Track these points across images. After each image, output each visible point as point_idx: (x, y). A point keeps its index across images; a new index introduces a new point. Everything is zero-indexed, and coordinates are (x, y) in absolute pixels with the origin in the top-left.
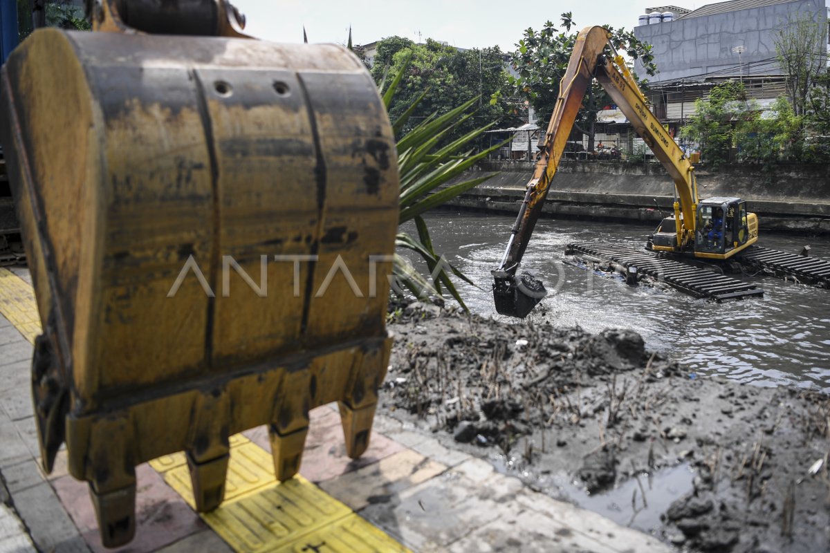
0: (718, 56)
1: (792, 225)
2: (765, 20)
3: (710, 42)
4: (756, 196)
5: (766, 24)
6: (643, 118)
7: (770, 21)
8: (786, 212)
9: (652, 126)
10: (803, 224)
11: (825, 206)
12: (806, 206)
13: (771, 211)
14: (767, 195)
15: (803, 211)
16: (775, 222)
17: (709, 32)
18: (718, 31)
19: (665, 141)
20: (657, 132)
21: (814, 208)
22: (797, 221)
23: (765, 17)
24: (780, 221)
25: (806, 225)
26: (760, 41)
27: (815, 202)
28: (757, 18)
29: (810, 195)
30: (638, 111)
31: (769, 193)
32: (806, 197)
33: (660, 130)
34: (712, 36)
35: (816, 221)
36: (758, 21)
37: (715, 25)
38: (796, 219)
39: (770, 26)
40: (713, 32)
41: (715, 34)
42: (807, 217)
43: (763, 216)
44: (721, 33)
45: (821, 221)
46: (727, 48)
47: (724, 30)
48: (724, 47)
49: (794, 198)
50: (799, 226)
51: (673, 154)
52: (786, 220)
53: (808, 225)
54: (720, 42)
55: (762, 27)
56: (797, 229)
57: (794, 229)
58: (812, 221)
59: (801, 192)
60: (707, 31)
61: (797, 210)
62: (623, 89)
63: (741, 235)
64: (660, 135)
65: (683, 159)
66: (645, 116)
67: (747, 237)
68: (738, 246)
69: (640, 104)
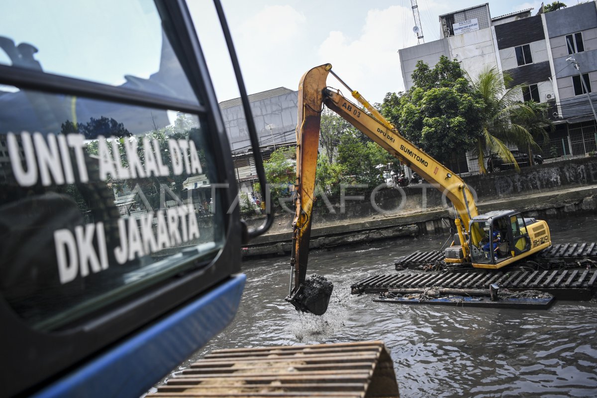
0: (238, 135)
1: (351, 239)
2: (266, 108)
3: (231, 126)
4: (319, 224)
5: (266, 111)
6: (388, 141)
7: (269, 108)
8: (345, 231)
9: (402, 147)
10: (358, 237)
11: (369, 222)
12: (357, 224)
13: (334, 232)
14: (326, 222)
15: (356, 228)
16: (339, 239)
17: (229, 120)
18: (235, 118)
19: (422, 161)
20: (410, 153)
21: (363, 225)
22: (354, 236)
23: (265, 106)
24: (342, 239)
25: (360, 238)
26: (265, 123)
27: (362, 221)
28: (260, 107)
29: (354, 216)
30: (381, 136)
31: (327, 221)
32: (353, 218)
33: (415, 151)
34: (232, 122)
35: (366, 233)
36: (261, 109)
37: (233, 114)
38: (352, 234)
39: (269, 111)
40: (232, 119)
41: (233, 120)
42: (359, 232)
43: (330, 237)
44: (237, 119)
45: (369, 233)
46: (243, 129)
47: (239, 117)
48: (241, 128)
49: (345, 220)
50: (356, 239)
51: (435, 173)
52: (346, 237)
53: (362, 237)
54: (238, 125)
55: (264, 113)
56: (355, 241)
57: (353, 241)
58: (364, 234)
59: (348, 216)
60: (228, 119)
61: (351, 229)
62: (359, 117)
63: (520, 245)
64: (416, 155)
65: (448, 177)
66: (391, 139)
67: (530, 244)
68: (516, 255)
69: (382, 128)
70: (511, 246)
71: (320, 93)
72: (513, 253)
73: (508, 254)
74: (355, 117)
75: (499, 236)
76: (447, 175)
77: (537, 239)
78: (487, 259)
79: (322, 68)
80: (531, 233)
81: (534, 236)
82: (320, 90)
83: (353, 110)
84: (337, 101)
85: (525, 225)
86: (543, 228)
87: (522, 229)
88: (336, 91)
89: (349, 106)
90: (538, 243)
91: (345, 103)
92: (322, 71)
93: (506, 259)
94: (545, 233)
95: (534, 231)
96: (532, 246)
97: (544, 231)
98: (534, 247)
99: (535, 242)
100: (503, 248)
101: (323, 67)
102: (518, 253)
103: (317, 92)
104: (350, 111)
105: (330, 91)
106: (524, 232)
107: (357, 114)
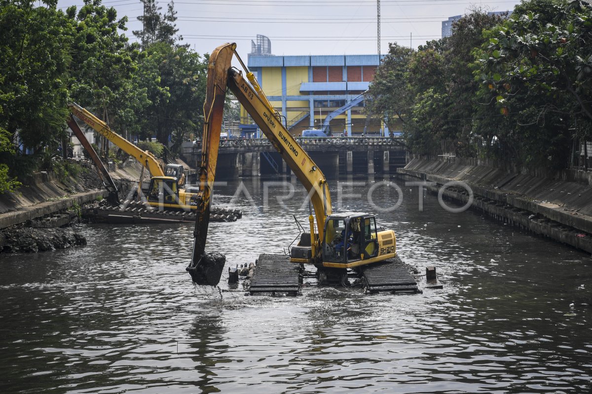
6: (270, 126)
9: (280, 134)
19: (294, 151)
20: (285, 140)
30: (265, 119)
33: (289, 139)
51: (303, 164)
62: (252, 99)
63: (369, 249)
64: (290, 143)
65: (313, 170)
66: (273, 124)
67: (378, 251)
68: (365, 258)
69: (268, 113)
70: (362, 249)
71: (227, 73)
72: (362, 255)
73: (358, 257)
74: (249, 99)
75: (352, 236)
76: (313, 168)
77: (385, 247)
78: (339, 258)
79: (229, 48)
80: (380, 240)
81: (382, 244)
82: (226, 69)
83: (248, 92)
84: (238, 82)
85: (376, 230)
86: (391, 237)
87: (373, 234)
88: (238, 72)
89: (246, 87)
90: (385, 251)
91: (243, 85)
92: (229, 50)
93: (355, 260)
94: (392, 243)
95: (383, 239)
96: (379, 253)
97: (392, 240)
98: (381, 255)
99: (383, 250)
100: (354, 249)
101: (231, 46)
102: (367, 257)
103: (224, 71)
104: (246, 92)
105: (235, 71)
106: (375, 238)
107: (251, 96)
